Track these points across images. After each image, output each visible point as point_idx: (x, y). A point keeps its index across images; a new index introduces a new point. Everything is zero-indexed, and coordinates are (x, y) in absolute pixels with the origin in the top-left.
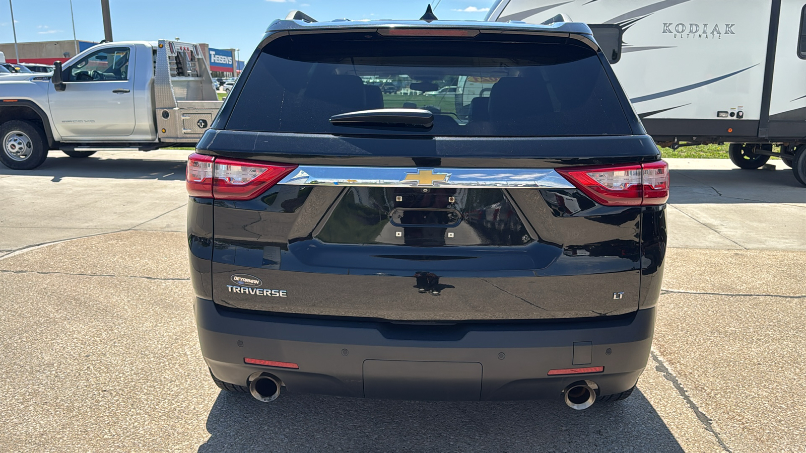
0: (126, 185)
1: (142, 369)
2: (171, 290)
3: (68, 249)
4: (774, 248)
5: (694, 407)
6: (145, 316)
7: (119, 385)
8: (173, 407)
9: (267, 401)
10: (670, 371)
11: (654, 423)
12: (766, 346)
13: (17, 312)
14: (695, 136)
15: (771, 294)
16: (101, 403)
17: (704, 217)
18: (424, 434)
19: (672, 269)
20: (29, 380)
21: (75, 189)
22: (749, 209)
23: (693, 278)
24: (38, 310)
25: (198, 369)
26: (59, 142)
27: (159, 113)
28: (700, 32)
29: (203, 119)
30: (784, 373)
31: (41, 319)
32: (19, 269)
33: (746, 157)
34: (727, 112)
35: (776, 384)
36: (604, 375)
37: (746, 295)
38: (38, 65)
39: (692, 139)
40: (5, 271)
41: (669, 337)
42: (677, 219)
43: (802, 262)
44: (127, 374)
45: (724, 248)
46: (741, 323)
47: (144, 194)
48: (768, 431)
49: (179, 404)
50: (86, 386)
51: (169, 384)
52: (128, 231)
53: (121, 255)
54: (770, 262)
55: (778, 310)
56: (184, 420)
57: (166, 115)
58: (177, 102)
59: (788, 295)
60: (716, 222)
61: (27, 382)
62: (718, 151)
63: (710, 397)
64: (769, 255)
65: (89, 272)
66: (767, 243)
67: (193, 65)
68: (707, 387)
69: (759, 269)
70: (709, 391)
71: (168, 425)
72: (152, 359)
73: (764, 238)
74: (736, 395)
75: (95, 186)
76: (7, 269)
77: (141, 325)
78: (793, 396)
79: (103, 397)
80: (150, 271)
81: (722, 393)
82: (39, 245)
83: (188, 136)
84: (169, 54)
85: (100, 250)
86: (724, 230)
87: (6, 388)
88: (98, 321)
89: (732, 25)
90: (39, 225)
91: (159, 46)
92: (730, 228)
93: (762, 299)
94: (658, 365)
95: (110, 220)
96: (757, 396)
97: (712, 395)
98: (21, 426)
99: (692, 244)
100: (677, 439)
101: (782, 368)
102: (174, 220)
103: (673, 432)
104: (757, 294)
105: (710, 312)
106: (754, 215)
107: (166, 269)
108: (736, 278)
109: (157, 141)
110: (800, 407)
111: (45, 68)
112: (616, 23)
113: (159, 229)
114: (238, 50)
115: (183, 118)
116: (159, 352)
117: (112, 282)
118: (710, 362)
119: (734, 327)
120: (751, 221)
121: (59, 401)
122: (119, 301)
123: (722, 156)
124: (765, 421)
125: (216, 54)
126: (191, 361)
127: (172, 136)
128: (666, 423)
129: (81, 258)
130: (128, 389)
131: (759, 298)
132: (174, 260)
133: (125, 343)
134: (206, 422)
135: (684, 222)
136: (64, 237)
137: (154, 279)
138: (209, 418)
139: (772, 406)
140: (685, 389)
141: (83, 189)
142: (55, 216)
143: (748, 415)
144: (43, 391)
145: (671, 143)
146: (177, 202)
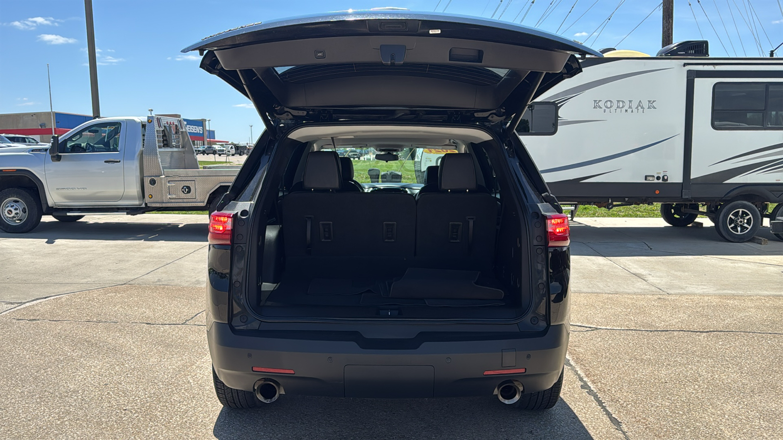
0: (116, 246)
1: (154, 393)
2: (169, 333)
3: (73, 301)
4: (692, 293)
5: (608, 414)
6: (149, 353)
7: (136, 406)
8: (184, 420)
9: (269, 402)
10: (592, 389)
11: (575, 426)
12: (674, 369)
13: (39, 352)
14: (627, 198)
15: (685, 330)
16: (124, 419)
17: (635, 268)
18: (391, 436)
19: (602, 311)
20: (60, 403)
21: (69, 250)
22: (676, 261)
23: (620, 317)
24: (56, 350)
25: (201, 393)
26: (53, 207)
27: (147, 181)
28: (626, 107)
29: (187, 185)
30: (685, 389)
31: (60, 357)
32: (32, 318)
33: (676, 216)
34: (653, 176)
35: (678, 397)
36: (526, 375)
37: (663, 331)
38: (17, 136)
39: (625, 200)
40: (21, 320)
41: (594, 363)
42: (610, 270)
43: (715, 303)
44: (142, 397)
45: (650, 293)
46: (655, 353)
47: (133, 254)
48: (665, 430)
49: (189, 418)
50: (109, 407)
51: (178, 404)
52: (124, 286)
53: (120, 305)
54: (687, 305)
55: (688, 342)
56: (195, 429)
57: (153, 182)
58: (163, 171)
59: (698, 330)
60: (645, 272)
61: (59, 405)
62: (653, 210)
63: (623, 406)
64: (687, 299)
65: (95, 319)
66: (687, 289)
67: (177, 137)
68: (621, 399)
69: (677, 310)
70: (622, 402)
71: (183, 433)
72: (161, 386)
73: (685, 285)
74: (644, 405)
75: (88, 247)
76: (21, 318)
77: (148, 361)
78: (690, 405)
79: (125, 414)
80: (148, 318)
81: (633, 404)
82: (46, 298)
83: (173, 201)
84: (157, 128)
85: (101, 301)
86: (651, 279)
87: (43, 409)
88: (110, 358)
89: (654, 101)
90: (42, 281)
91: (148, 121)
92: (657, 277)
93: (676, 333)
94: (583, 384)
95: (106, 276)
96: (660, 405)
97: (625, 405)
98: (61, 436)
99: (622, 290)
100: (593, 437)
101: (684, 385)
102: (164, 275)
103: (589, 431)
104: (673, 330)
105: (631, 344)
106: (679, 266)
107: (162, 316)
108: (656, 317)
109: (144, 206)
110: (693, 413)
111: (24, 138)
112: (552, 101)
113: (151, 283)
114: (209, 120)
115: (169, 185)
116: (166, 381)
117: (116, 327)
118: (626, 382)
119: (650, 355)
120: (675, 271)
121: (89, 418)
122: (126, 342)
123: (657, 215)
124: (664, 423)
125: (187, 124)
126: (194, 387)
127: (158, 201)
128: (585, 426)
129: (86, 308)
130: (145, 408)
131: (673, 333)
132: (168, 309)
133: (136, 374)
134: (213, 430)
135: (616, 272)
136: (67, 291)
137: (153, 324)
138: (215, 427)
139: (671, 412)
140: (603, 401)
141: (76, 249)
142: (55, 274)
143: (651, 419)
144: (74, 410)
145: (606, 203)
146: (164, 260)
